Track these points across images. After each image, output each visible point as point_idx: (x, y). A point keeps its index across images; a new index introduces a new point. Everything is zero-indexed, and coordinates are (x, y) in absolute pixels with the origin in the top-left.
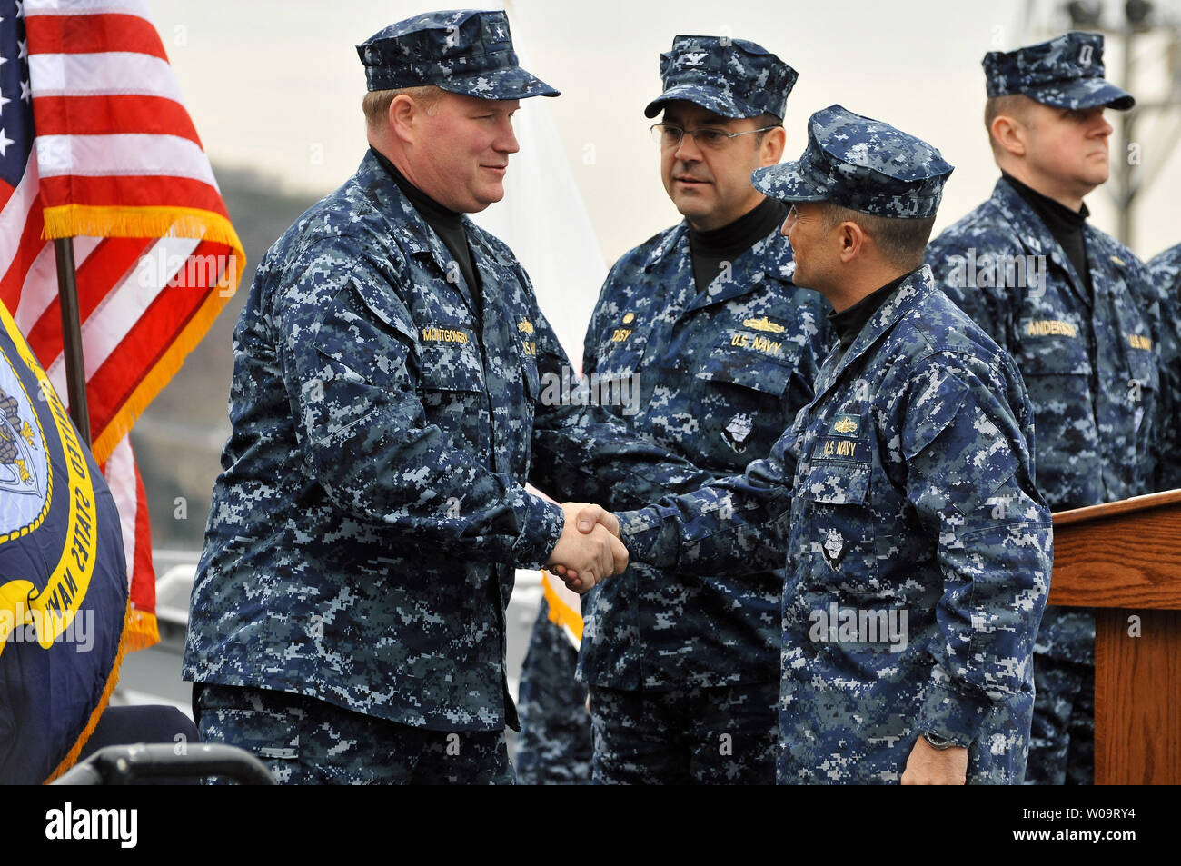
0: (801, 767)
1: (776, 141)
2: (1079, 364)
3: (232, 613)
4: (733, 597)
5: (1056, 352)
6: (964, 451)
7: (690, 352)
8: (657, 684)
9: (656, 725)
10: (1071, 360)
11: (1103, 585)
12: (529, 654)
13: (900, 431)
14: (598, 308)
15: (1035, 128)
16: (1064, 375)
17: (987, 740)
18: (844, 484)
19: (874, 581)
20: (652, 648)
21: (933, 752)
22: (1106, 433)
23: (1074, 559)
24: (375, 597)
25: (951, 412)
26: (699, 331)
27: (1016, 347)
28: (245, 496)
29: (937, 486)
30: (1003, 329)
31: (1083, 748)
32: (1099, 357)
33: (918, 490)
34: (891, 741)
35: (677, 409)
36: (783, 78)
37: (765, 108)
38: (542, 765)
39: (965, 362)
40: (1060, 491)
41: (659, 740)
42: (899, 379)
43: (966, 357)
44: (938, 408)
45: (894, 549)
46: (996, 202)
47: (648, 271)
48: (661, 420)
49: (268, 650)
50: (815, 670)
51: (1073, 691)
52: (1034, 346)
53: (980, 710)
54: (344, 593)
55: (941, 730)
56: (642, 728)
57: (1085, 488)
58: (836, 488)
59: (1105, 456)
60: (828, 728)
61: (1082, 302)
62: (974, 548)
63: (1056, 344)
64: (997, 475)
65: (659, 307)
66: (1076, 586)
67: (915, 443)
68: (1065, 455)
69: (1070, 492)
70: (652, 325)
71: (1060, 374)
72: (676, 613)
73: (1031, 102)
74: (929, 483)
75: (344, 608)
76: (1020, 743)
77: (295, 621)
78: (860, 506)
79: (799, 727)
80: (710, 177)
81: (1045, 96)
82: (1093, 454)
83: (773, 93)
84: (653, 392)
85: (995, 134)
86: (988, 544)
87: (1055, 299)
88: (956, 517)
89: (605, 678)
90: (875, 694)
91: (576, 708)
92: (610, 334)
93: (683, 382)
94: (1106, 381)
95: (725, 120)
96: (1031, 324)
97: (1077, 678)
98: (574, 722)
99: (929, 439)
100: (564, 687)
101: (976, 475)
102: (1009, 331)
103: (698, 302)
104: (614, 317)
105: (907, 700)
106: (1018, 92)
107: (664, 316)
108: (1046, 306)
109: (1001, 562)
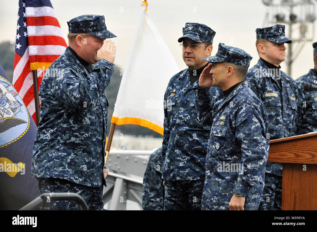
0: (207, 199)
1: (210, 49)
2: (278, 103)
3: (46, 160)
4: (198, 159)
5: (273, 100)
6: (249, 125)
7: (189, 99)
8: (179, 179)
9: (180, 189)
10: (277, 103)
11: (285, 157)
12: (146, 171)
13: (235, 119)
14: (168, 88)
15: (268, 47)
16: (275, 106)
17: (251, 196)
18: (221, 132)
19: (226, 156)
20: (178, 170)
21: (237, 198)
22: (285, 120)
23: (278, 151)
24: (80, 155)
25: (247, 115)
26: (191, 94)
27: (263, 99)
28: (47, 132)
29: (242, 133)
30: (260, 95)
31: (279, 196)
32: (283, 102)
33: (238, 134)
34: (228, 194)
35: (185, 113)
36: (212, 34)
37: (207, 40)
38: (149, 198)
39: (252, 104)
40: (274, 134)
41: (180, 193)
42: (236, 107)
43: (252, 103)
44: (244, 114)
45: (231, 148)
46: (258, 65)
47: (179, 79)
48: (181, 116)
49: (55, 169)
50: (212, 176)
51: (276, 182)
52: (267, 99)
53: (248, 188)
54: (72, 155)
55: (239, 192)
56: (176, 190)
57: (280, 133)
58: (219, 132)
59: (284, 126)
60: (214, 190)
61: (279, 89)
62: (250, 149)
63: (273, 99)
64: (257, 131)
65: (181, 88)
66: (278, 158)
67: (238, 122)
68: (275, 125)
69: (276, 134)
70: (180, 92)
71: (274, 106)
72: (184, 163)
73: (267, 41)
74: (240, 132)
75: (72, 158)
76: (259, 197)
77: (61, 161)
78: (224, 137)
79: (208, 189)
80: (194, 57)
81: (270, 40)
82: (282, 125)
83: (209, 37)
84: (179, 109)
85: (258, 48)
86: (253, 148)
87: (273, 87)
88: (246, 141)
89: (168, 178)
90: (224, 183)
91: (157, 185)
92: (170, 94)
93: (187, 106)
94: (285, 108)
95: (197, 43)
96: (267, 94)
97: (277, 179)
98: (157, 188)
99: (241, 121)
100: (154, 180)
101: (252, 131)
102: (262, 95)
103: (191, 87)
104: (171, 90)
105: (232, 185)
106: (264, 38)
107: (183, 90)
108: (270, 89)
109: (256, 153)
